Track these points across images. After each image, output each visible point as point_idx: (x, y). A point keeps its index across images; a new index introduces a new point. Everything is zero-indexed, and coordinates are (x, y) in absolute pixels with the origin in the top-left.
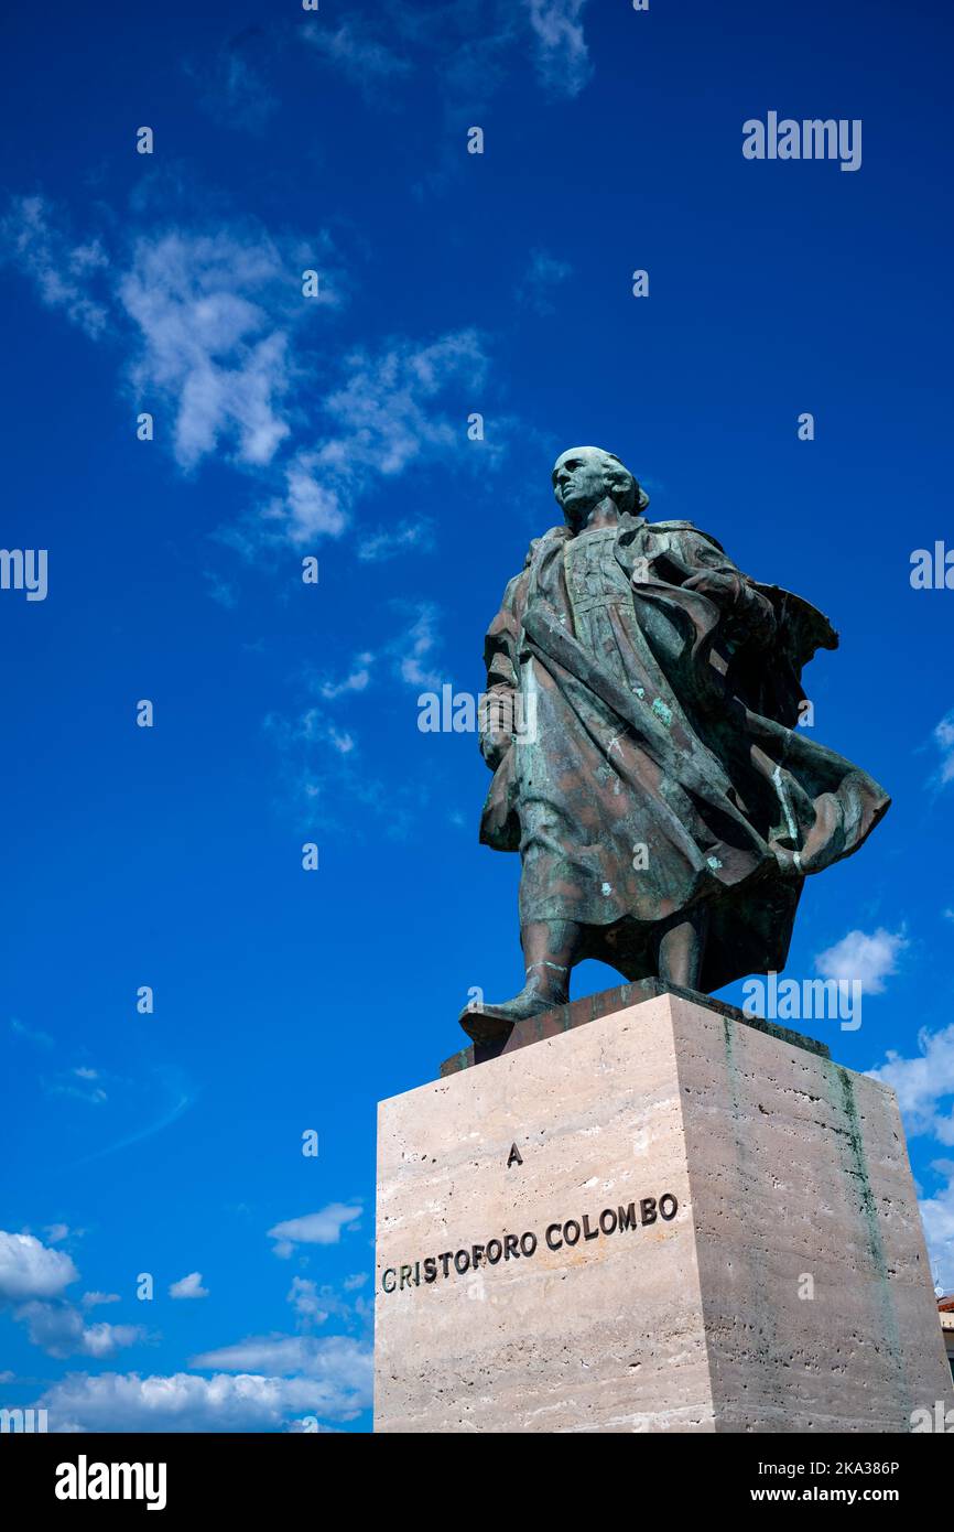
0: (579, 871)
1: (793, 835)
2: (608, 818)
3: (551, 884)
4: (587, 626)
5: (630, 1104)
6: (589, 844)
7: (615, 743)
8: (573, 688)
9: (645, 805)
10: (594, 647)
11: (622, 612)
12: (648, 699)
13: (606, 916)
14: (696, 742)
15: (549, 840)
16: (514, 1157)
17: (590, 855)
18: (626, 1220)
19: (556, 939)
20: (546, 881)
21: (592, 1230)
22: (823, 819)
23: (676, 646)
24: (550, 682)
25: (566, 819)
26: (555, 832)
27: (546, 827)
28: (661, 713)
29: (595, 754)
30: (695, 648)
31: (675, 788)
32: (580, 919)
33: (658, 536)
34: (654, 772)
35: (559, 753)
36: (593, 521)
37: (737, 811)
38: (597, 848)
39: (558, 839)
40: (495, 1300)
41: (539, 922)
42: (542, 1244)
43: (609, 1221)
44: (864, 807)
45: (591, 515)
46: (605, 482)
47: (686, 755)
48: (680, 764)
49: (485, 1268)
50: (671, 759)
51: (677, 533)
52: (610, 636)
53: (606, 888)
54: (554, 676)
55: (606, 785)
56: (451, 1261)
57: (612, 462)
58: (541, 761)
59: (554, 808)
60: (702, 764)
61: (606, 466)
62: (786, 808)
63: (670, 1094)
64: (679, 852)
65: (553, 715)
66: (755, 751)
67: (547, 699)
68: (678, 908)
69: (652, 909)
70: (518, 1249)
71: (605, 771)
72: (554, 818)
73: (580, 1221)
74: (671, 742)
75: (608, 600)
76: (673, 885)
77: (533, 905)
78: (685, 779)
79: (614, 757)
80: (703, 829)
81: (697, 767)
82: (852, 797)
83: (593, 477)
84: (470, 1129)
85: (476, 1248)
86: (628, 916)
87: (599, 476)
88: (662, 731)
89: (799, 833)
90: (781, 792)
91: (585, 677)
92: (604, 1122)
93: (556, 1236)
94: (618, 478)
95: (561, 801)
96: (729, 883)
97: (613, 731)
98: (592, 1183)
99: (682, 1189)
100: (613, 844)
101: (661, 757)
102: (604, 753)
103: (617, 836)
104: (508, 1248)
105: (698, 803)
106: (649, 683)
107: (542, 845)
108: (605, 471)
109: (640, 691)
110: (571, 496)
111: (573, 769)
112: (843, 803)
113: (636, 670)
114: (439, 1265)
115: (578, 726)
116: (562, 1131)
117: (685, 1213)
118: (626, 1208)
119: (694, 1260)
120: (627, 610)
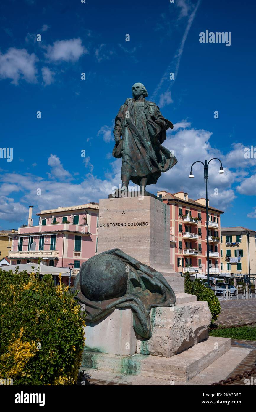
0: (132, 168)
1: (163, 166)
2: (137, 159)
3: (128, 169)
4: (138, 124)
5: (143, 209)
6: (134, 163)
7: (140, 147)
8: (135, 135)
9: (143, 158)
10: (139, 128)
11: (144, 123)
12: (147, 141)
13: (135, 175)
14: (153, 150)
15: (128, 162)
16: (123, 213)
17: (134, 165)
18: (140, 224)
19: (128, 178)
20: (127, 168)
21: (135, 225)
22: (167, 163)
23: (153, 134)
24: (131, 133)
25: (131, 159)
26: (129, 160)
27: (128, 159)
28: (148, 144)
29: (137, 148)
30: (156, 135)
31: (148, 156)
32: (131, 175)
33: (151, 106)
34: (145, 153)
35: (131, 147)
36: (139, 99)
37: (156, 161)
38: (135, 164)
39: (130, 162)
40: (119, 231)
41: (125, 175)
42: (127, 225)
43: (138, 224)
44: (174, 162)
45: (139, 98)
46: (143, 92)
47: (151, 151)
48: (150, 153)
49: (117, 227)
50: (149, 152)
51: (153, 106)
52: (142, 127)
53: (136, 171)
54: (131, 132)
55: (138, 154)
56: (112, 225)
57: (144, 88)
58: (128, 147)
59: (130, 157)
60: (153, 153)
61: (143, 89)
62: (163, 161)
63: (149, 210)
64: (147, 167)
65: (131, 139)
66: (160, 151)
67: (130, 136)
68: (145, 175)
69: (141, 175)
70: (123, 225)
71: (138, 151)
72: (129, 158)
73: (133, 223)
74: (149, 149)
75: (142, 120)
76: (145, 172)
77: (125, 172)
78: (150, 155)
79: (140, 150)
80: (151, 163)
81: (152, 154)
82: (172, 160)
83: (141, 91)
84: (116, 207)
85: (116, 223)
86: (138, 176)
87: (142, 91)
88: (148, 147)
89: (164, 166)
90: (163, 158)
91: (137, 135)
92: (138, 211)
93: (129, 224)
94: (145, 92)
95: (131, 156)
96: (153, 172)
97: (140, 145)
98: (136, 219)
99: (149, 222)
100: (137, 164)
101: (147, 151)
102: (138, 148)
103: (138, 163)
104: (121, 225)
105: (151, 159)
106: (147, 138)
107: (127, 162)
108: (143, 90)
109: (146, 139)
110: (136, 94)
111: (133, 150)
112: (171, 161)
113: (146, 135)
114: (110, 225)
115: (134, 142)
116: (132, 211)
117: (149, 225)
118: (140, 223)
119: (149, 231)
120: (145, 123)
